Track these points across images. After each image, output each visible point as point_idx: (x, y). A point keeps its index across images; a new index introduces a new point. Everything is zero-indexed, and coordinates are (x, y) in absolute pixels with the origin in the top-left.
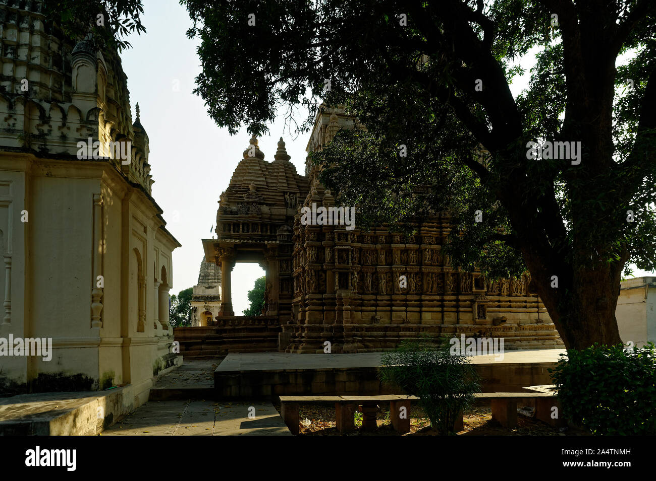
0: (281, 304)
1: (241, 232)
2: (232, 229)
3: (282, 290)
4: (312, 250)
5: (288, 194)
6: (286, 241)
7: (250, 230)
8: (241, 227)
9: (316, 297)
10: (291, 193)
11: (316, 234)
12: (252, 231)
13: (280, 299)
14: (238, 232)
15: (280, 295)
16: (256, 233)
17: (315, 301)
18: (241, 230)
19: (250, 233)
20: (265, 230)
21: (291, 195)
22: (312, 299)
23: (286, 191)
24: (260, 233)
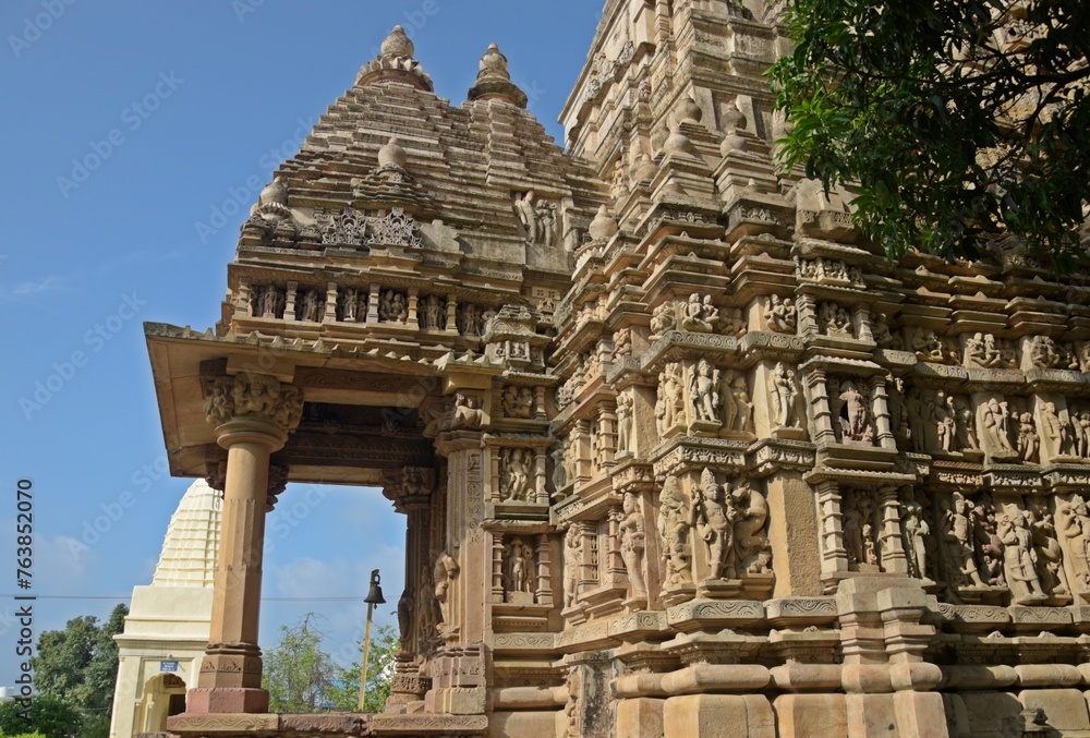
0: (501, 655)
1: (329, 319)
2: (290, 307)
3: (508, 585)
4: (697, 374)
5: (529, 196)
6: (528, 367)
7: (373, 310)
8: (332, 300)
9: (733, 615)
10: (537, 196)
11: (707, 298)
12: (381, 319)
13: (498, 628)
14: (317, 317)
15: (496, 612)
16: (398, 325)
17: (727, 636)
18: (331, 310)
19: (372, 321)
20: (432, 315)
21: (540, 203)
22: (714, 626)
23: (521, 185)
24: (414, 327)
